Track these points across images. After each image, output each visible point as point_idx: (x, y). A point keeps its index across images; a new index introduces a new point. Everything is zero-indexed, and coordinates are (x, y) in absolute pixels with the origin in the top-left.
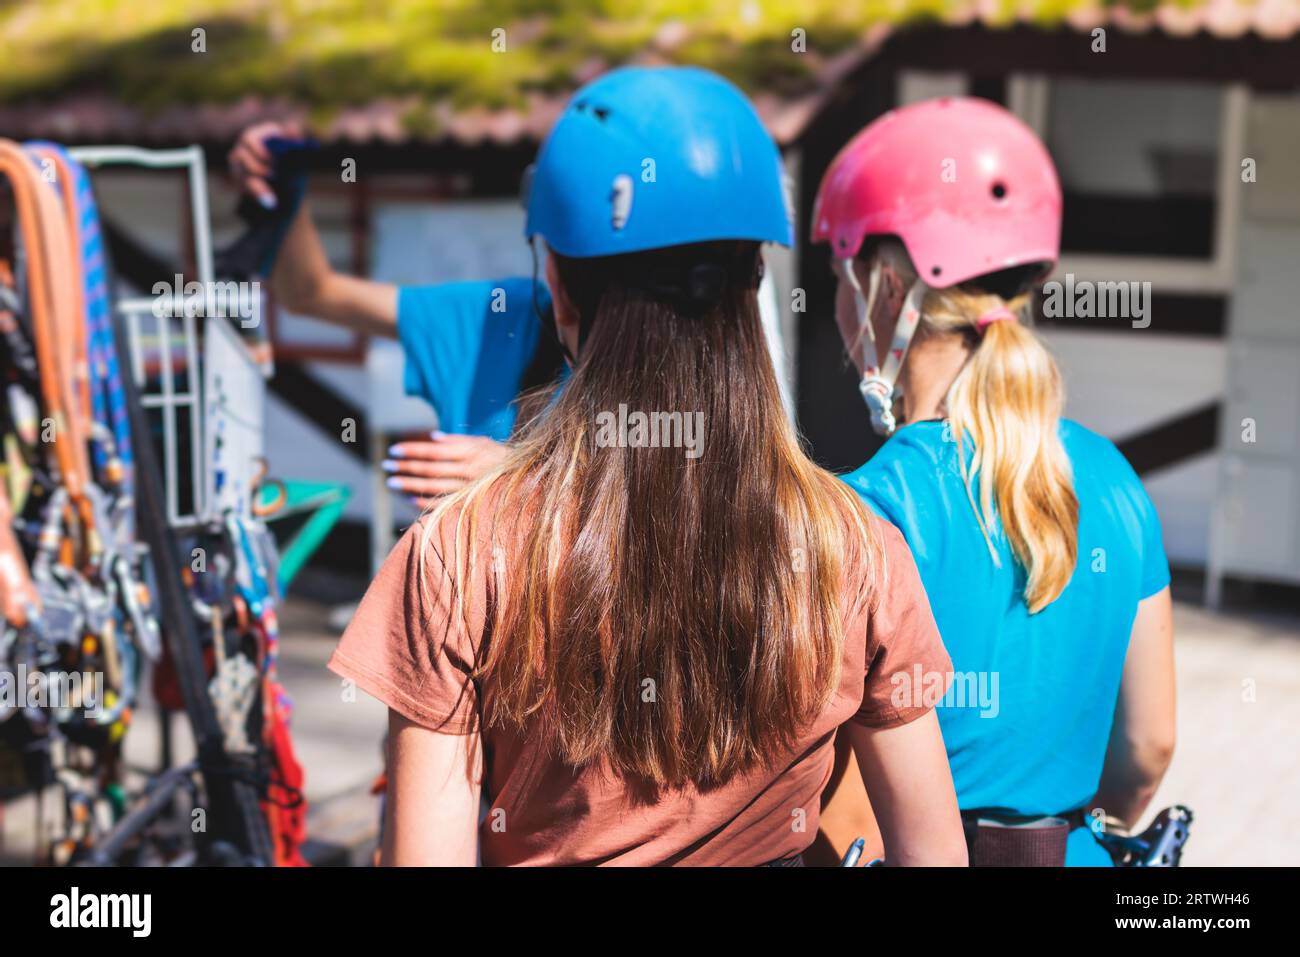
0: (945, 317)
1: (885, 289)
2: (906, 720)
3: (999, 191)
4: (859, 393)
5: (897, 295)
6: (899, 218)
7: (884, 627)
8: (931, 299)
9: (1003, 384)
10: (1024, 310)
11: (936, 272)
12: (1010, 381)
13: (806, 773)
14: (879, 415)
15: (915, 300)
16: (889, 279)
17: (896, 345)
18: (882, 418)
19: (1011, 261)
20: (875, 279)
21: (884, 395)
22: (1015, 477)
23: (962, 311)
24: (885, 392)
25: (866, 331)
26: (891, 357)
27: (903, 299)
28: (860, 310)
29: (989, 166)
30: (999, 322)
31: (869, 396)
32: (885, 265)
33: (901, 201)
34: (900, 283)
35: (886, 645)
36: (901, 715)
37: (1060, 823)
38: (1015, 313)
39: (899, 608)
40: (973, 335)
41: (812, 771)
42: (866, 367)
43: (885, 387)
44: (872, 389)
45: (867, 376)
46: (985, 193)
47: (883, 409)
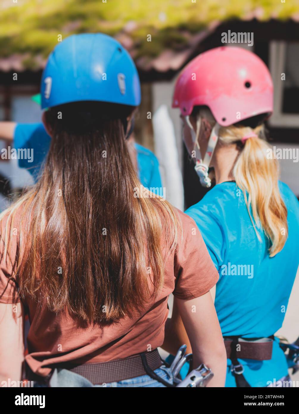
0: (228, 138)
1: (203, 128)
2: (196, 296)
3: (248, 85)
4: (194, 171)
5: (208, 130)
6: (207, 98)
7: (182, 259)
8: (222, 131)
9: (255, 165)
10: (261, 132)
11: (224, 120)
12: (258, 163)
13: (154, 319)
14: (204, 179)
15: (215, 132)
16: (204, 123)
17: (209, 150)
18: (205, 180)
19: (254, 113)
20: (199, 124)
21: (205, 171)
22: (264, 203)
23: (235, 135)
24: (205, 169)
25: (196, 145)
26: (207, 155)
27: (211, 131)
28: (193, 137)
29: (243, 74)
30: (251, 138)
31: (199, 172)
32: (202, 118)
33: (207, 91)
34: (209, 125)
35: (183, 266)
36: (193, 294)
37: (270, 341)
38: (256, 134)
39: (188, 252)
40: (240, 145)
41: (157, 318)
42: (197, 160)
43: (205, 168)
44: (199, 169)
45: (197, 163)
46: (242, 86)
47: (204, 177)
